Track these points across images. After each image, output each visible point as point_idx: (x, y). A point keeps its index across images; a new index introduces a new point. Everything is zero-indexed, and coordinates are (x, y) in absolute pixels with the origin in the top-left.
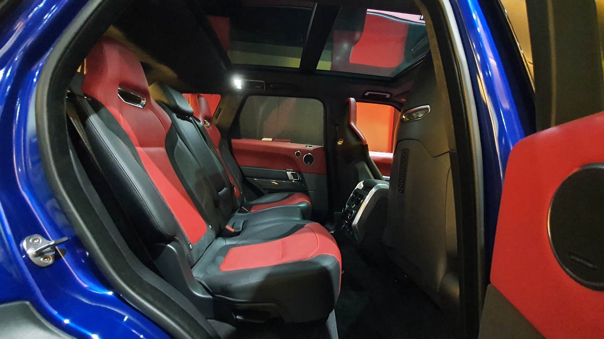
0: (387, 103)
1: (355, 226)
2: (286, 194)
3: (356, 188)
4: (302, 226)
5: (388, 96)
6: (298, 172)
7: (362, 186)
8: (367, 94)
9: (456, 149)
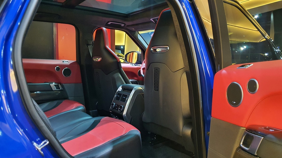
0: (121, 29)
1: (125, 115)
2: (55, 103)
3: (117, 91)
4: (99, 121)
5: (123, 25)
6: (59, 83)
7: (121, 89)
8: (109, 23)
9: (189, 71)
